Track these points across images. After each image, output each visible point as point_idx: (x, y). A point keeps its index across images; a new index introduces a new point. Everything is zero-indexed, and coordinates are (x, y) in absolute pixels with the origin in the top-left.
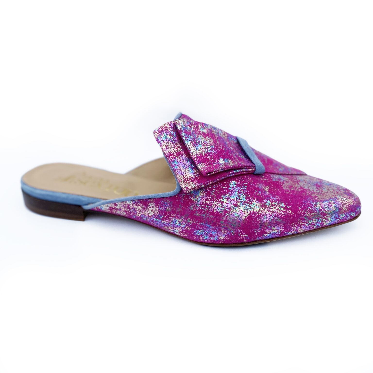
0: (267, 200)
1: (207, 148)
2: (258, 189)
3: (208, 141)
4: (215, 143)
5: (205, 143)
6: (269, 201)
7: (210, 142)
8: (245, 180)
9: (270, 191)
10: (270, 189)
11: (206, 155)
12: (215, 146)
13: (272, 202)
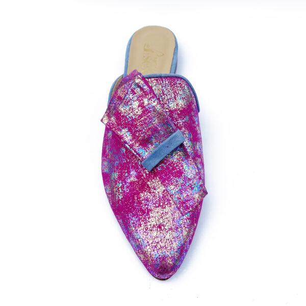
0: (122, 183)
1: (129, 114)
2: (129, 172)
3: (137, 110)
4: (139, 117)
5: (132, 109)
6: (121, 185)
7: (137, 112)
8: (131, 158)
9: (132, 183)
10: (135, 182)
11: (123, 116)
12: (136, 118)
13: (121, 187)
